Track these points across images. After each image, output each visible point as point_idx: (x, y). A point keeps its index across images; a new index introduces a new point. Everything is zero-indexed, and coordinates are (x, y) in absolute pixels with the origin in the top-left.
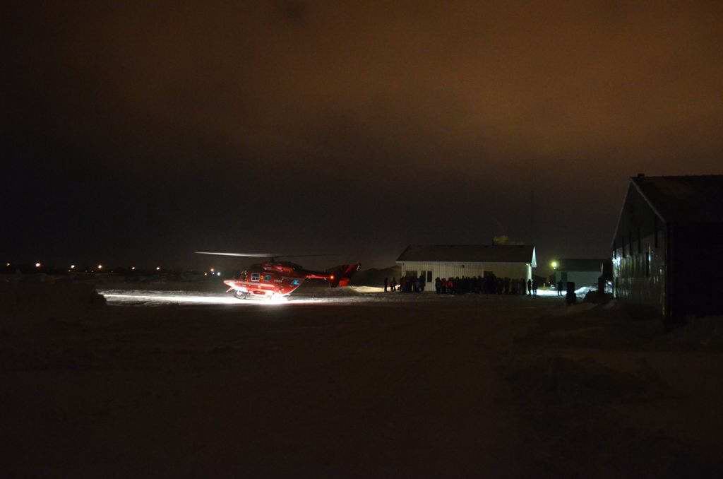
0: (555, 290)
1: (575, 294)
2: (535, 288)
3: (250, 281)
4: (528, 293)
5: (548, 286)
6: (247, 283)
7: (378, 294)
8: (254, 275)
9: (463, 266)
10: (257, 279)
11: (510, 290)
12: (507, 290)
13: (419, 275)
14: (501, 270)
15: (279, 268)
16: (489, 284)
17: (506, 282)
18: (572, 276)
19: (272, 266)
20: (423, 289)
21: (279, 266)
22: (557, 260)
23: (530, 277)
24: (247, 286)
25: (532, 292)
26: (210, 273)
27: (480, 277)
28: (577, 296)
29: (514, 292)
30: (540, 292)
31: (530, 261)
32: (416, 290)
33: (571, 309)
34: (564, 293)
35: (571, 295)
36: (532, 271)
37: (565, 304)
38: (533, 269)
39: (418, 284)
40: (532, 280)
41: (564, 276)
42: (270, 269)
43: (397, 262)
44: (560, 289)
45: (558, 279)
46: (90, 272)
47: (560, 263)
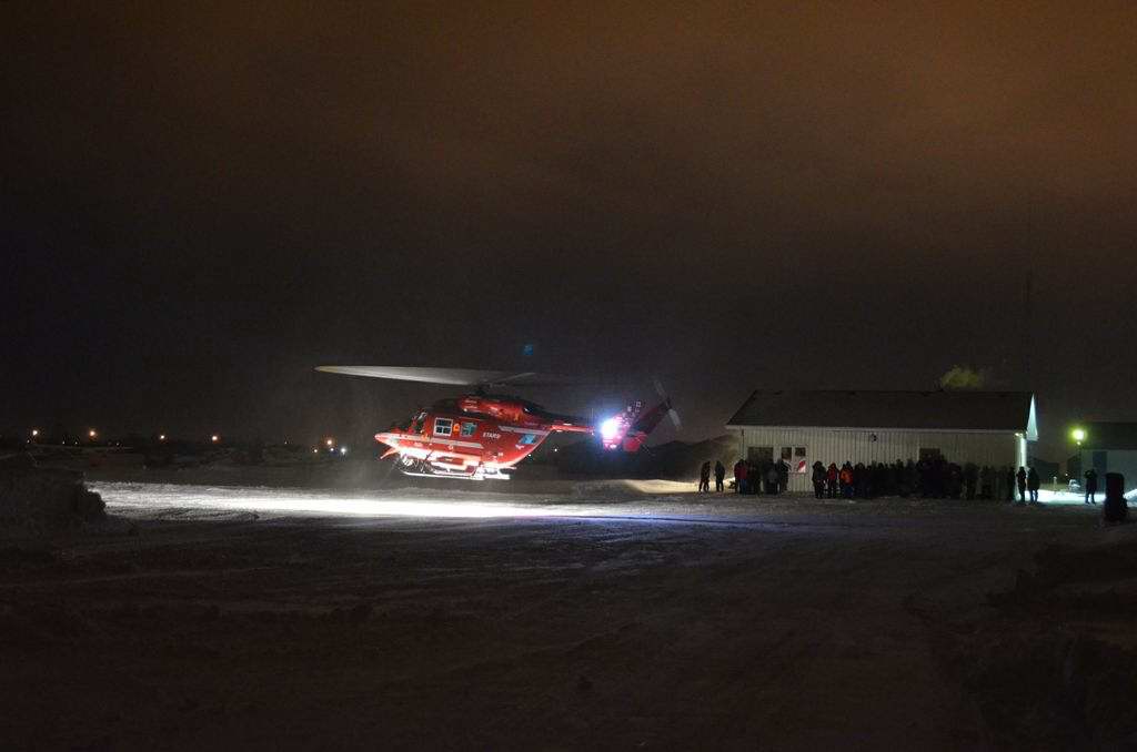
0: (1079, 491)
1: (1125, 501)
2: (1034, 487)
3: (431, 436)
4: (1018, 497)
5: (1064, 482)
6: (425, 439)
7: (687, 498)
8: (440, 423)
9: (875, 438)
10: (446, 431)
11: (978, 491)
12: (972, 489)
13: (776, 457)
14: (959, 445)
15: (495, 409)
16: (932, 477)
17: (968, 473)
18: (1117, 461)
19: (479, 404)
20: (784, 487)
21: (493, 403)
22: (1084, 424)
23: (1023, 462)
24: (426, 445)
25: (1027, 495)
26: (324, 449)
27: (910, 462)
28: (1129, 504)
29: (987, 495)
30: (1046, 496)
31: (1023, 427)
32: (771, 490)
33: (1114, 535)
34: (1100, 498)
35: (1116, 502)
36: (1028, 449)
37: (1101, 520)
38: (1030, 444)
39: (773, 475)
40: (1027, 469)
41: (1100, 459)
42: (475, 409)
43: (729, 427)
44: (1091, 489)
45: (1087, 466)
46: (73, 445)
47: (1089, 433)
